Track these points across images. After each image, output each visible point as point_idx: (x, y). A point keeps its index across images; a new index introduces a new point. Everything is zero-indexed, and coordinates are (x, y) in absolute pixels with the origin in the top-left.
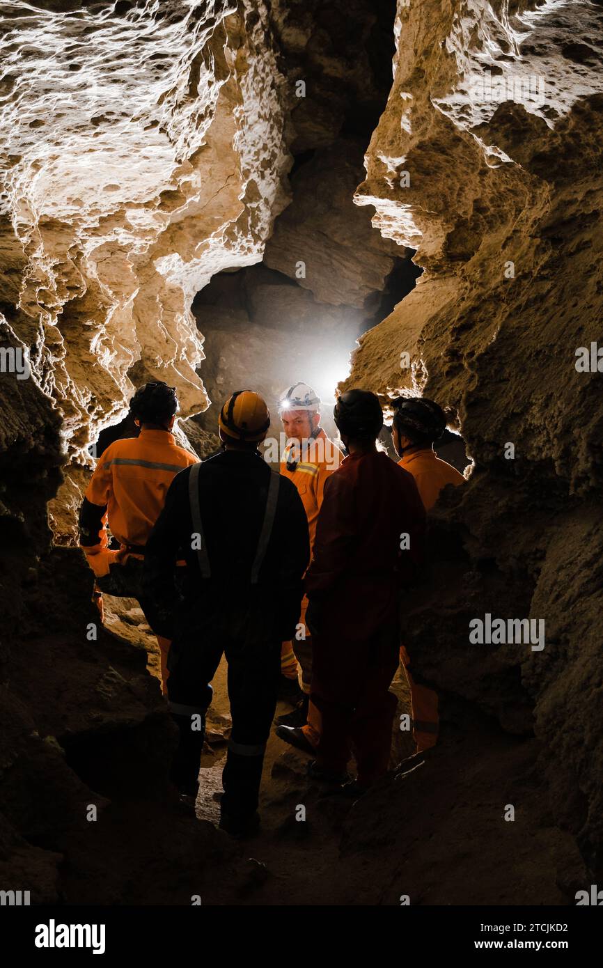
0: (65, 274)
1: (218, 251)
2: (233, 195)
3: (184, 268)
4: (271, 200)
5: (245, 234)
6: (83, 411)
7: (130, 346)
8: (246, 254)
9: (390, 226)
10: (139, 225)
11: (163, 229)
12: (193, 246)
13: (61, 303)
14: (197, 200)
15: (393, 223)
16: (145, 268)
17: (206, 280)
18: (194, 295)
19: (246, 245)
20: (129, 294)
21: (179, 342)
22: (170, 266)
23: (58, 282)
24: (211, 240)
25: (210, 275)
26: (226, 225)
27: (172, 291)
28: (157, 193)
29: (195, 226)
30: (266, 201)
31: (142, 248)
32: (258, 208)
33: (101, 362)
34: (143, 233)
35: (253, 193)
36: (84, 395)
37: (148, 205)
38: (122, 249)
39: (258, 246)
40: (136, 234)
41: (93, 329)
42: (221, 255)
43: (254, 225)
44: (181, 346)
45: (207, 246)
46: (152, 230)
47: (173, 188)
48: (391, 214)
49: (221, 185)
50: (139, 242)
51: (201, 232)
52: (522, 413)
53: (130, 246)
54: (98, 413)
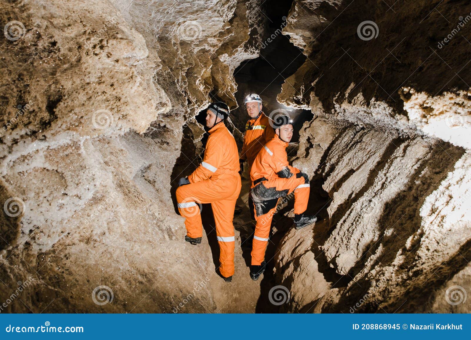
0: (188, 59)
1: (242, 53)
2: (245, 33)
3: (230, 59)
4: (263, 34)
5: (252, 47)
6: (193, 103)
7: (210, 85)
8: (252, 54)
9: (296, 42)
10: (213, 43)
11: (220, 45)
12: (232, 51)
13: (187, 68)
14: (233, 35)
15: (297, 41)
16: (215, 59)
17: (238, 64)
18: (234, 69)
19: (252, 51)
20: (209, 66)
21: (228, 85)
22: (224, 58)
23: (186, 62)
24: (239, 49)
25: (240, 62)
26: (244, 43)
27: (225, 67)
28: (218, 32)
29: (233, 44)
30: (260, 35)
31: (214, 51)
32: (257, 38)
33: (199, 88)
34: (214, 46)
35: (254, 32)
36: (194, 99)
37: (215, 36)
38: (207, 51)
39: (257, 51)
40: (211, 46)
41: (197, 78)
42: (243, 55)
43: (256, 44)
44: (228, 86)
45: (237, 51)
46: (217, 45)
47: (223, 31)
48: (296, 38)
49: (242, 29)
50: (212, 49)
51: (235, 46)
52: (327, 98)
53: (210, 50)
54: (198, 105)
